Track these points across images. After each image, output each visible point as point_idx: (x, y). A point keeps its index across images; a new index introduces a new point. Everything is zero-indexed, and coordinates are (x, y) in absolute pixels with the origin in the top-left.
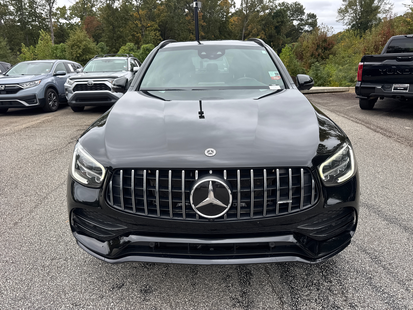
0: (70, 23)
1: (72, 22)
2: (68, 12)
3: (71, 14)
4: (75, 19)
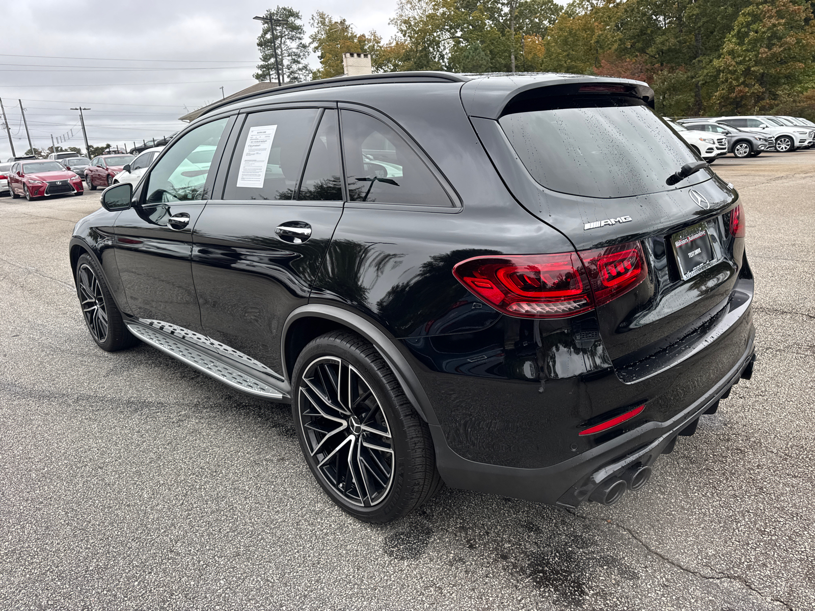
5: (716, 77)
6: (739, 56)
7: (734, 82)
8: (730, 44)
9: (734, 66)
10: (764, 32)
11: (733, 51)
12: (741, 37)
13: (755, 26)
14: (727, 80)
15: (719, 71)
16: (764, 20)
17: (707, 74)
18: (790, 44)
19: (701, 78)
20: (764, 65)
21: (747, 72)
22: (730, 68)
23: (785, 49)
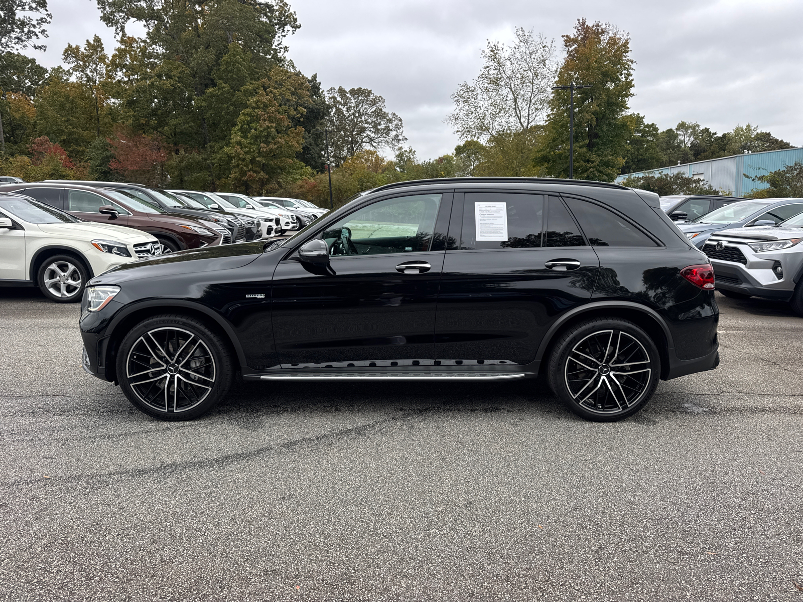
5: (228, 163)
6: (246, 147)
7: (244, 168)
8: (236, 137)
9: (243, 155)
10: (261, 131)
11: (240, 142)
12: (244, 132)
13: (253, 125)
14: (238, 166)
15: (230, 158)
16: (260, 122)
17: (221, 158)
18: (281, 143)
19: (216, 161)
20: (265, 157)
21: (253, 161)
22: (241, 156)
23: (278, 147)
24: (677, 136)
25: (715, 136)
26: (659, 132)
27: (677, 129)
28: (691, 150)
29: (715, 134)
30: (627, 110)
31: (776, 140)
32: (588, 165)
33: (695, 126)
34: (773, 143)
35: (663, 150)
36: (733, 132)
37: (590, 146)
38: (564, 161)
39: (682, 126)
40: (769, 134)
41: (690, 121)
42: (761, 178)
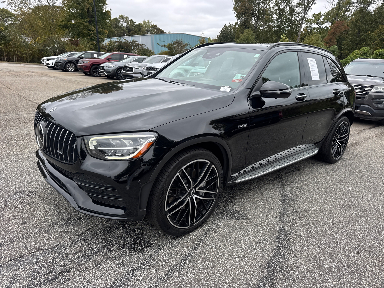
0: (320, 27)
1: (322, 27)
2: (322, 18)
3: (324, 19)
4: (326, 24)
24: (119, 22)
25: (135, 24)
26: (112, 18)
27: (119, 18)
28: (126, 29)
29: (135, 23)
30: (106, 5)
31: (159, 29)
32: (91, 32)
33: (127, 18)
34: (158, 30)
35: (114, 28)
36: (142, 23)
37: (90, 22)
38: (77, 29)
39: (121, 17)
40: (156, 26)
41: (125, 15)
42: (164, 46)
